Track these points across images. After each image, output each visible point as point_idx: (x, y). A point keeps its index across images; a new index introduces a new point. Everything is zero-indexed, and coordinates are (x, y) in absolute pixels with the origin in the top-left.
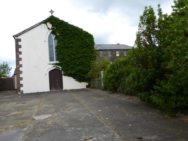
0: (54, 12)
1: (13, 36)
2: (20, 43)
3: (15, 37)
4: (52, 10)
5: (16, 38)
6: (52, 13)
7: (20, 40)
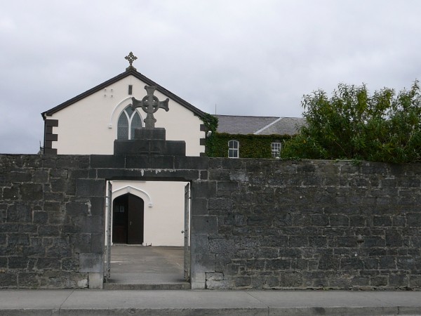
0: (136, 58)
1: (43, 114)
2: (55, 130)
3: (45, 115)
4: (131, 54)
5: (48, 118)
6: (131, 62)
7: (55, 123)
